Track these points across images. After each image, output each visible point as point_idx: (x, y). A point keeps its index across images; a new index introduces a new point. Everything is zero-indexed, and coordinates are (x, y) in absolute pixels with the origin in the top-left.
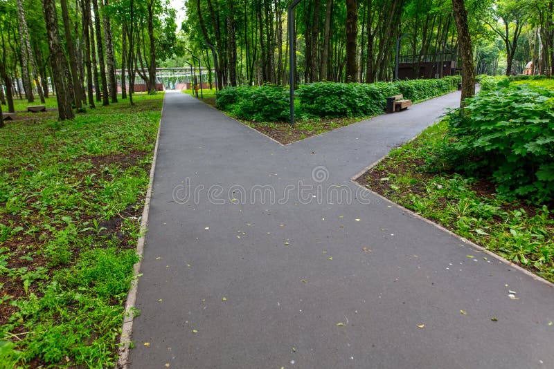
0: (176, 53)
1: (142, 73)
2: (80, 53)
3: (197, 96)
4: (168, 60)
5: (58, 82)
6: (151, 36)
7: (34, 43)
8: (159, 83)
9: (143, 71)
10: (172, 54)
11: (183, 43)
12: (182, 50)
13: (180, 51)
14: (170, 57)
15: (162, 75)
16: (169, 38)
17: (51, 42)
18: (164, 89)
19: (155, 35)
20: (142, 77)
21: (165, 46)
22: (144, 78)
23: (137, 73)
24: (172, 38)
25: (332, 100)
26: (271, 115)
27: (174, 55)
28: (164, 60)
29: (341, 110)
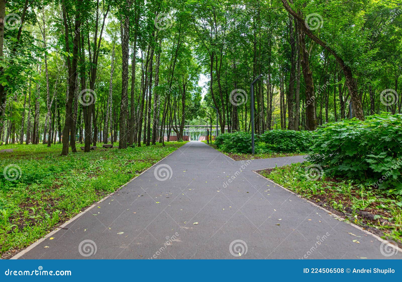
0: (200, 115)
1: (175, 129)
2: (139, 115)
3: (208, 143)
4: (194, 120)
5: (122, 127)
6: (183, 104)
7: (114, 109)
8: (187, 135)
9: (176, 127)
10: (197, 115)
11: (205, 108)
12: (204, 113)
13: (202, 114)
14: (195, 118)
15: (189, 130)
16: (196, 105)
17: (122, 106)
18: (190, 140)
19: (187, 104)
20: (175, 130)
21: (193, 111)
22: (176, 131)
23: (172, 129)
24: (198, 106)
25: (285, 141)
26: (243, 149)
27: (198, 117)
28: (191, 120)
29: (291, 147)
